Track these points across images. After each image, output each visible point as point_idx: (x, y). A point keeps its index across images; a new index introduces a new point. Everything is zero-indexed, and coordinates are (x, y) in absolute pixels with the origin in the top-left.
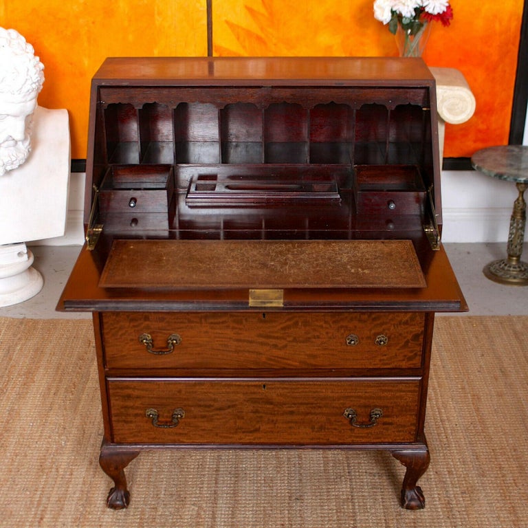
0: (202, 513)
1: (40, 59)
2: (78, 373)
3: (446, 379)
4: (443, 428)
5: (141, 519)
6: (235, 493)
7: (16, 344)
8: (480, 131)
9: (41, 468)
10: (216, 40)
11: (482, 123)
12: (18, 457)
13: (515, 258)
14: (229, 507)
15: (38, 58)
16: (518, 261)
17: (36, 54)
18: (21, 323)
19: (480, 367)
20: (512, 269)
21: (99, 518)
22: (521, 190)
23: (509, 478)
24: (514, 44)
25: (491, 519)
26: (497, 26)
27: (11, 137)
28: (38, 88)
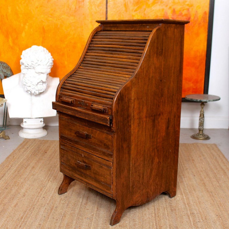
13: (201, 131)
15: (52, 57)
20: (200, 135)
22: (202, 107)
27: (42, 81)
28: (51, 66)
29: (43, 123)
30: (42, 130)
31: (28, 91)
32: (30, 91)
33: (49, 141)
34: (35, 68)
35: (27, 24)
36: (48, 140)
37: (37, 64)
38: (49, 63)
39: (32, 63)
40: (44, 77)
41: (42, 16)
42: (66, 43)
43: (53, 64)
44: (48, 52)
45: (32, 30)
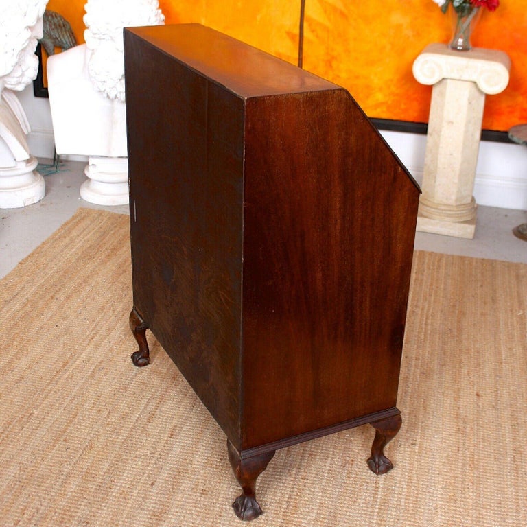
7: (112, 230)
9: (102, 309)
10: (308, 12)
17: (159, 8)
18: (120, 217)
19: (476, 294)
32: (106, 92)
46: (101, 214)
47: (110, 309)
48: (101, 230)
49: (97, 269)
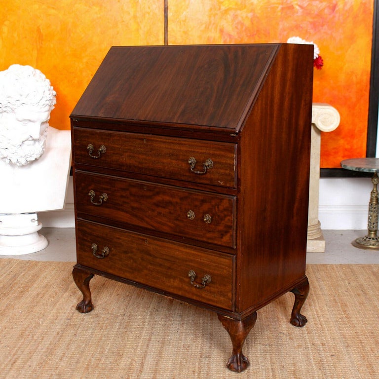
0: (134, 363)
1: (54, 88)
2: (61, 288)
3: (322, 295)
4: (319, 320)
5: (88, 365)
6: (160, 353)
7: (21, 273)
8: (346, 150)
9: (22, 335)
11: (348, 144)
12: (7, 329)
13: (373, 233)
14: (154, 360)
15: (52, 88)
16: (375, 234)
17: (51, 85)
19: (348, 289)
20: (371, 240)
21: (57, 363)
22: (375, 183)
23: (368, 348)
24: (366, 91)
25: (352, 371)
26: (354, 79)
27: (31, 137)
28: (50, 106)
29: (36, 223)
30: (36, 237)
31: (5, 157)
32: (9, 158)
33: (39, 264)
34: (15, 111)
35: (7, 23)
36: (37, 260)
37: (19, 103)
38: (44, 99)
39: (10, 99)
40: (35, 130)
41: (36, 6)
42: (85, 60)
43: (55, 102)
44: (44, 76)
45: (15, 35)
46: (10, 262)
47: (29, 335)
48: (12, 273)
49: (12, 303)
